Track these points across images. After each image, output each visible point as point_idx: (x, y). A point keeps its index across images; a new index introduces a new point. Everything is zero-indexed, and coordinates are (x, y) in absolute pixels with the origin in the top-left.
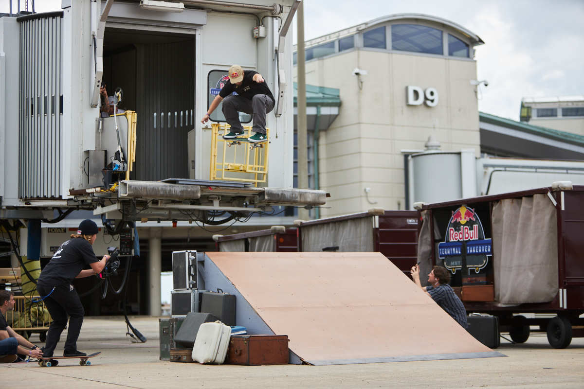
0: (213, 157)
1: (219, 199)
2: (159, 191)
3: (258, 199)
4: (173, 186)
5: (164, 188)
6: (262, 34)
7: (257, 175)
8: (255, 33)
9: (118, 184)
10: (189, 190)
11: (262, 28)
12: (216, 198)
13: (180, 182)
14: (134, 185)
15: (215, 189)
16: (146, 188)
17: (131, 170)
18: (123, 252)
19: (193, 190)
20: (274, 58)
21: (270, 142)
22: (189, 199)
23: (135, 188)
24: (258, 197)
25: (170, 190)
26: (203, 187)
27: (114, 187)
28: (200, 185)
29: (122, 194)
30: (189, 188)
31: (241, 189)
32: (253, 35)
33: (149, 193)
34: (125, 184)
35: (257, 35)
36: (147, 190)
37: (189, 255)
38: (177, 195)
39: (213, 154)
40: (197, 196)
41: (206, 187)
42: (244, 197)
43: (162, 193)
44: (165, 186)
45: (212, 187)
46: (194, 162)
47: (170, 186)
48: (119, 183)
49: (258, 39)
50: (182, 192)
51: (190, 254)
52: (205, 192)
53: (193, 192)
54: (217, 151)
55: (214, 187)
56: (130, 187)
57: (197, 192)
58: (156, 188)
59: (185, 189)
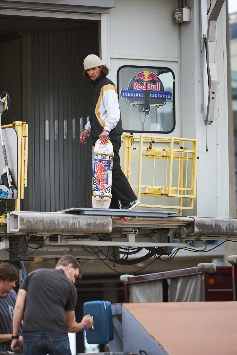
1: (135, 232)
2: (59, 224)
3: (185, 232)
4: (76, 218)
5: (65, 220)
6: (186, 18)
7: (182, 199)
8: (177, 16)
9: (6, 217)
10: (98, 222)
11: (186, 11)
12: (132, 231)
13: (86, 213)
14: (27, 218)
15: (131, 220)
16: (43, 221)
17: (23, 198)
19: (102, 222)
20: (202, 49)
21: (198, 158)
22: (97, 234)
23: (29, 221)
24: (185, 229)
25: (74, 224)
26: (116, 218)
27: (2, 220)
28: (111, 216)
29: (11, 229)
30: (98, 220)
31: (164, 219)
32: (174, 19)
33: (46, 227)
34: (16, 216)
35: (180, 19)
36: (43, 223)
38: (82, 229)
40: (108, 230)
41: (119, 218)
42: (168, 230)
43: (63, 227)
44: (66, 217)
45: (126, 218)
47: (73, 218)
48: (8, 214)
49: (180, 25)
50: (88, 225)
52: (118, 224)
53: (103, 225)
54: (130, 170)
55: (129, 218)
56: (22, 219)
57: (108, 224)
58: (56, 221)
59: (92, 221)
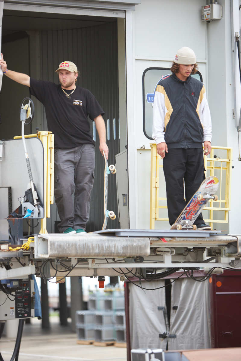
0: (154, 190)
1: (172, 252)
2: (93, 248)
3: (226, 252)
4: (112, 241)
5: (100, 243)
6: (215, 16)
8: (205, 13)
9: (33, 240)
10: (135, 244)
11: (216, 7)
12: (168, 252)
13: (122, 234)
14: (58, 242)
15: (170, 241)
16: (76, 245)
17: (49, 216)
18: (20, 313)
19: (140, 244)
20: (233, 49)
21: (233, 167)
22: (133, 257)
23: (60, 246)
24: (226, 248)
25: (109, 247)
26: (155, 239)
27: (28, 243)
28: (149, 237)
29: (39, 254)
30: (135, 242)
31: (205, 239)
32: (202, 17)
33: (79, 252)
34: (44, 240)
35: (209, 17)
36: (76, 248)
37: (150, 358)
38: (118, 253)
39: (154, 186)
40: (146, 253)
41: (158, 239)
43: (97, 251)
44: (101, 240)
45: (166, 239)
46: (126, 196)
47: (108, 240)
48: (35, 237)
49: (209, 22)
50: (125, 248)
51: (153, 356)
52: (154, 245)
53: (140, 248)
54: (158, 181)
55: (168, 239)
56: (53, 244)
57: (145, 246)
58: (90, 245)
59: (129, 243)
